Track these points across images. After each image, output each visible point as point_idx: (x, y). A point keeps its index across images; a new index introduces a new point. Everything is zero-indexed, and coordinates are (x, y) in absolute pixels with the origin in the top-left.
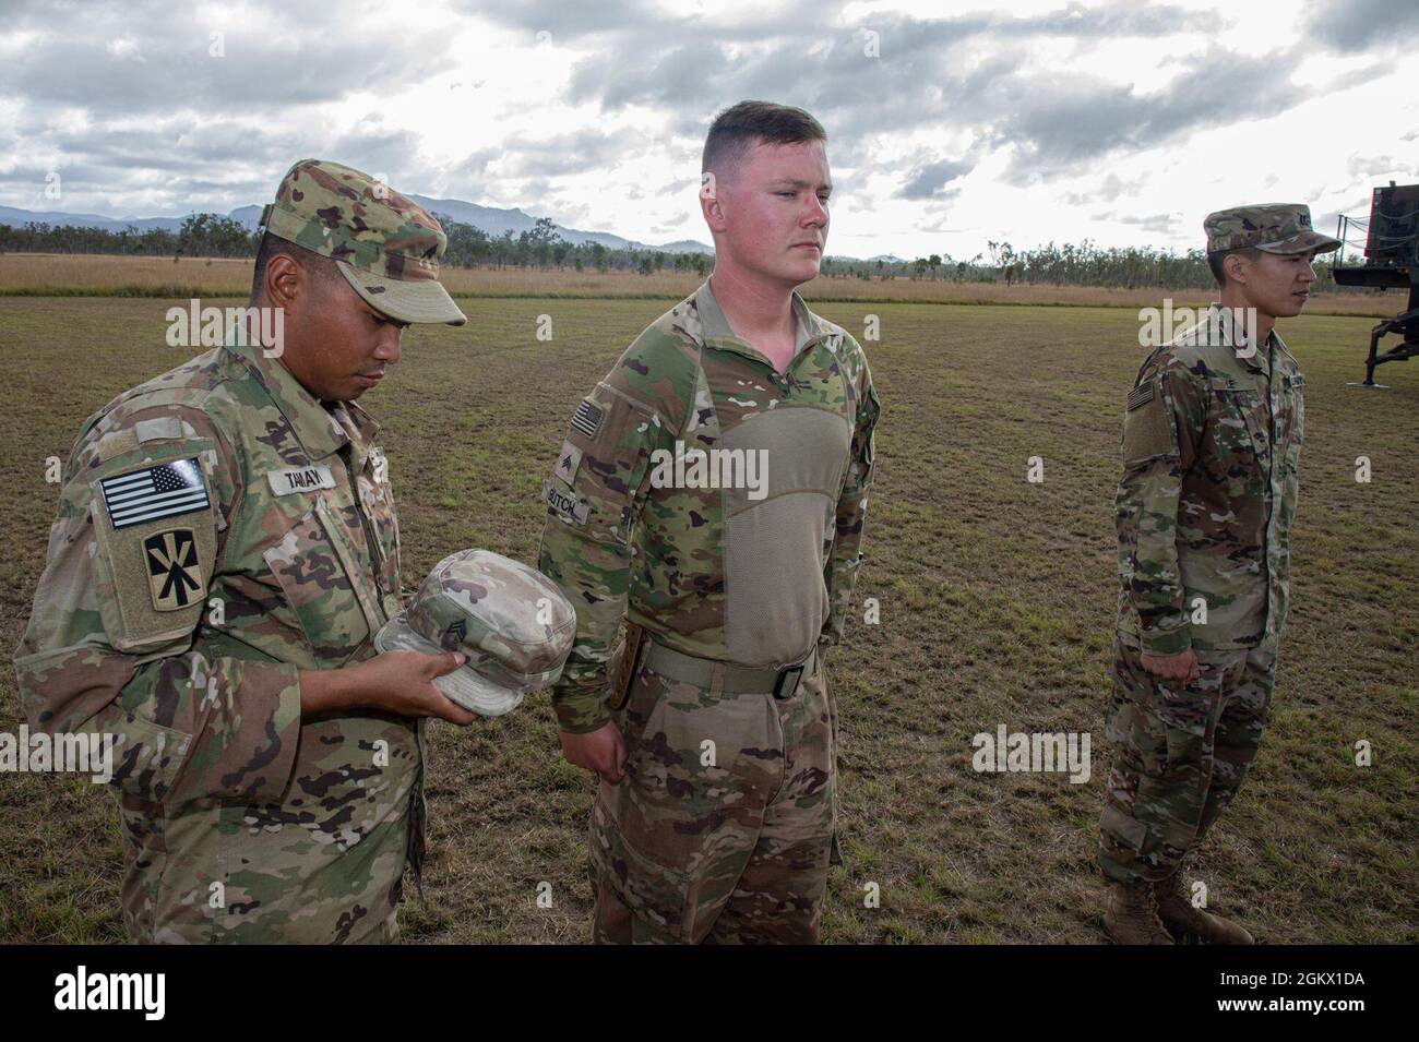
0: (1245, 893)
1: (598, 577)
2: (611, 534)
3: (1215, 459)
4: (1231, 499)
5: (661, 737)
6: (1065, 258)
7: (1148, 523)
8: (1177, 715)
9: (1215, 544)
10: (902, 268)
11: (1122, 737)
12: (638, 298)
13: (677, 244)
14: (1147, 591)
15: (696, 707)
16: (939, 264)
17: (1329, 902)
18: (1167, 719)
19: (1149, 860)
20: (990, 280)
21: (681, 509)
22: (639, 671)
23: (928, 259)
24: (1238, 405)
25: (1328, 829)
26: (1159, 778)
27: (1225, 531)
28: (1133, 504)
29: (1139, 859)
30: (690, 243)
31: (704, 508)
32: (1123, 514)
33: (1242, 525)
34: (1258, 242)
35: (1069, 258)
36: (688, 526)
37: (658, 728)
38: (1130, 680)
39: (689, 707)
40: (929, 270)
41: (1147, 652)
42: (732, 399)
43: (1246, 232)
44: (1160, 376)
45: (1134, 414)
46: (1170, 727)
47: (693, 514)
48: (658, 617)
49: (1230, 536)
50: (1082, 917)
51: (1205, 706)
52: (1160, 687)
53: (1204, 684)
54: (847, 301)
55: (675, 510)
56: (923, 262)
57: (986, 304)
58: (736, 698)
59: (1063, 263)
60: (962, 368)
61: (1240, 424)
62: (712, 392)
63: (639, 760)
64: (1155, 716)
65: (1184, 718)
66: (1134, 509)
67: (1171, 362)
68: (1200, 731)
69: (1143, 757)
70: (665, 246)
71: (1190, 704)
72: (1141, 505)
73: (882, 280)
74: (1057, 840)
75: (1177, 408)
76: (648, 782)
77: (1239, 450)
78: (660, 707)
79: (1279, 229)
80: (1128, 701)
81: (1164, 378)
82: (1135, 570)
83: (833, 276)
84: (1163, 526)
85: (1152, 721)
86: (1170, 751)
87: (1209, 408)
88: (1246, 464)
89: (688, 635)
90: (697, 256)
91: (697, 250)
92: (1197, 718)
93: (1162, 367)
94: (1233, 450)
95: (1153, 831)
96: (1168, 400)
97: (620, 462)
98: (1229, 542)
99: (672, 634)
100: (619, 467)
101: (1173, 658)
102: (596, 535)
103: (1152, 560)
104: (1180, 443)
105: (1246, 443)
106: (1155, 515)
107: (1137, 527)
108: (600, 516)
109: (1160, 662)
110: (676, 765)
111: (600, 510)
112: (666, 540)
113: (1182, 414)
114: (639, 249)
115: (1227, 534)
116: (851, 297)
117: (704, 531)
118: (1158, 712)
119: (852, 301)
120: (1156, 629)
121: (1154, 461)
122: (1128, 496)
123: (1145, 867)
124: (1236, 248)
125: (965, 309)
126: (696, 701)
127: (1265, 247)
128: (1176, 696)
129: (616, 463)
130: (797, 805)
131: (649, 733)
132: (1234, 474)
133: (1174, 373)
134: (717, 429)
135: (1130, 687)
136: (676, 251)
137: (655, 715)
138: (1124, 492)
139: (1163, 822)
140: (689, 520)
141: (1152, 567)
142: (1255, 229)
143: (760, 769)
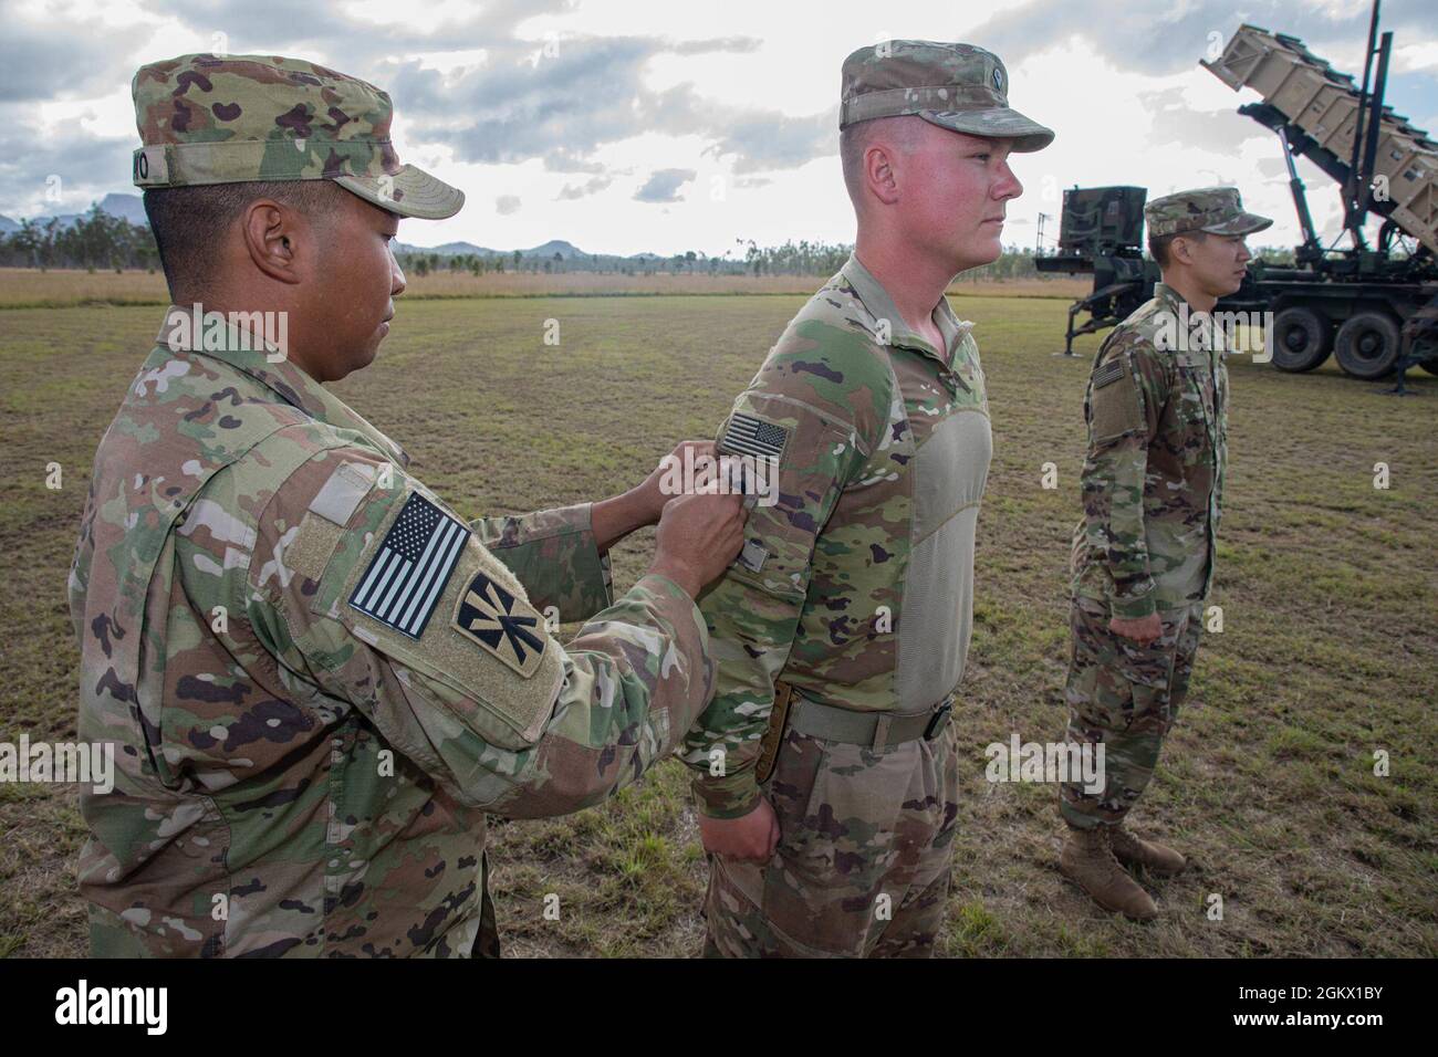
0: (1154, 815)
1: (761, 629)
2: (791, 582)
3: (1175, 432)
4: (1186, 468)
5: (826, 809)
6: (801, 252)
7: (1120, 497)
8: (1143, 673)
9: (1171, 511)
10: (662, 264)
11: (1087, 698)
12: (420, 298)
13: (449, 246)
14: (1123, 561)
15: (860, 768)
16: (694, 259)
17: (1221, 810)
18: (1133, 678)
19: (1110, 806)
20: (741, 274)
21: (857, 542)
22: (786, 736)
23: (684, 255)
24: (1195, 380)
25: (1192, 745)
26: (1123, 732)
27: (1179, 498)
28: (1103, 479)
29: (1102, 806)
30: (462, 245)
31: (888, 540)
32: (1090, 488)
33: (1192, 491)
34: (1204, 224)
35: (806, 252)
36: (868, 562)
37: (821, 801)
38: (1095, 644)
39: (854, 769)
40: (686, 265)
41: (1119, 617)
42: (921, 408)
43: (1191, 216)
44: (1128, 354)
45: (1102, 392)
46: (1135, 684)
47: (875, 548)
48: (817, 671)
49: (1183, 503)
50: (1040, 864)
51: (1166, 662)
52: (1125, 648)
53: (1165, 641)
54: (619, 295)
55: (849, 545)
56: (680, 257)
57: (743, 294)
58: (896, 750)
59: (800, 257)
60: (743, 353)
61: (1196, 398)
62: (907, 401)
63: (804, 842)
64: (1122, 675)
65: (1148, 674)
66: (1104, 483)
67: (1137, 341)
68: (1162, 684)
69: (1110, 716)
70: (438, 248)
71: (1154, 660)
72: (1111, 479)
73: (646, 275)
74: (990, 792)
75: (1146, 385)
76: (816, 864)
77: (1194, 422)
78: (822, 774)
79: (1222, 212)
80: (1092, 664)
81: (1132, 356)
82: (1111, 541)
83: (601, 272)
84: (1135, 500)
85: (1118, 681)
86: (1136, 706)
87: (1173, 383)
88: (1200, 436)
89: (851, 685)
90: (470, 258)
91: (469, 252)
92: (1160, 673)
93: (1128, 345)
94: (1190, 422)
95: (1115, 779)
96: (1137, 377)
97: (809, 494)
98: (1183, 508)
99: (829, 687)
100: (808, 500)
101: (1142, 622)
102: (770, 585)
103: (1129, 531)
104: (1147, 419)
105: (1200, 415)
106: (1128, 488)
107: (1108, 500)
108: (782, 561)
109: (1132, 625)
110: (841, 838)
111: (782, 553)
112: (837, 580)
113: (1149, 392)
114: (411, 251)
115: (1181, 502)
116: (622, 292)
117: (888, 567)
118: (1124, 671)
119: (625, 295)
120: (1129, 596)
121: (1125, 436)
122: (1097, 470)
123: (1107, 813)
124: (1182, 231)
125: (726, 299)
126: (859, 761)
127: (1211, 229)
128: (1141, 654)
129: (803, 494)
130: (934, 846)
131: (813, 809)
132: (1189, 445)
133: (1142, 352)
134: (913, 445)
135: (1095, 650)
136: (449, 253)
137: (818, 786)
138: (1093, 467)
139: (1122, 771)
140: (871, 555)
141: (1128, 538)
142: (1200, 212)
143: (918, 822)
